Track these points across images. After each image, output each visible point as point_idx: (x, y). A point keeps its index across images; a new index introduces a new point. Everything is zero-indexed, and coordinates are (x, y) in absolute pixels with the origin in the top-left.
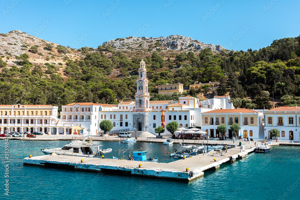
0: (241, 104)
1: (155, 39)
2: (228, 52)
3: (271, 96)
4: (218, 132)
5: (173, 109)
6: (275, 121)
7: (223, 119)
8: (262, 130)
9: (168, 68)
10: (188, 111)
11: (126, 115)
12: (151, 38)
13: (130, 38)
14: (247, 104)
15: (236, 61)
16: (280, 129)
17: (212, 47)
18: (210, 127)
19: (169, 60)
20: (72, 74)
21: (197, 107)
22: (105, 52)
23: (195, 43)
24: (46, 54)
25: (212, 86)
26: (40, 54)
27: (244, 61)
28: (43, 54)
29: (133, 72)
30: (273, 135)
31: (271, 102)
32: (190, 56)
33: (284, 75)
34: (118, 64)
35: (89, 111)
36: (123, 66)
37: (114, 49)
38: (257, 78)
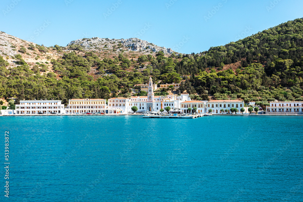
0: (194, 97)
1: (117, 40)
2: (176, 54)
3: (209, 93)
4: (187, 111)
5: (166, 101)
6: (211, 106)
7: (190, 105)
8: (206, 109)
9: (134, 68)
10: (174, 102)
11: (143, 104)
12: (113, 39)
13: (95, 39)
15: (185, 65)
16: (212, 109)
17: (164, 50)
18: (184, 109)
19: (132, 60)
20: (60, 72)
21: (176, 100)
22: (77, 52)
23: (150, 45)
24: (32, 54)
25: (175, 86)
26: (28, 54)
27: (190, 66)
28: (30, 54)
29: (107, 70)
30: (210, 111)
31: (209, 97)
32: (149, 57)
33: (216, 81)
34: (93, 63)
35: (124, 102)
36: (96, 65)
37: (84, 49)
38: (201, 83)
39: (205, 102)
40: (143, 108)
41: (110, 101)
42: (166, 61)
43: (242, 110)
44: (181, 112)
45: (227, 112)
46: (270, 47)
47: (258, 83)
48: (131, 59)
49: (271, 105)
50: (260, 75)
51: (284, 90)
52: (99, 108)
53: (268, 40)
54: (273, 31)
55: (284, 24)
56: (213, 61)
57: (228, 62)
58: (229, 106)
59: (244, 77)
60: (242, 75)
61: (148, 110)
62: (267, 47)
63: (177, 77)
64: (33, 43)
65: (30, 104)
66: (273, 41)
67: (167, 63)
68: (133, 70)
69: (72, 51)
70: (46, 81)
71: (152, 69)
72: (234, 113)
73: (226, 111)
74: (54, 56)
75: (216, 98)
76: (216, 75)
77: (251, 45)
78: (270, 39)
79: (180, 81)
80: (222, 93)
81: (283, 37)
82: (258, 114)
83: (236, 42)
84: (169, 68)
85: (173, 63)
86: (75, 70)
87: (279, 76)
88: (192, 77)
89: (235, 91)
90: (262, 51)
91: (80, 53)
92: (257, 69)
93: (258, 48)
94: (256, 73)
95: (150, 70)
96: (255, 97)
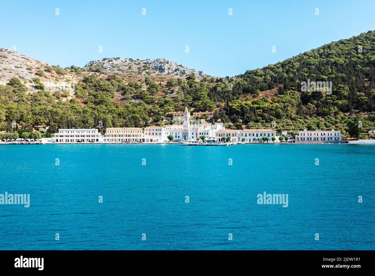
0: (228, 126)
1: (142, 61)
2: (209, 77)
3: (243, 122)
4: (222, 139)
5: (201, 130)
6: (244, 135)
7: (224, 134)
8: (239, 138)
9: (163, 93)
10: (208, 131)
11: (179, 133)
12: (138, 60)
13: (118, 59)
14: (232, 127)
15: (219, 91)
16: (246, 138)
17: (195, 72)
18: (219, 138)
19: (160, 84)
20: (83, 97)
21: (210, 129)
22: (98, 74)
23: (180, 68)
24: (50, 77)
25: (208, 114)
26: (46, 77)
27: (225, 92)
28: (48, 77)
29: (134, 96)
30: (243, 140)
31: (243, 126)
32: (179, 82)
33: (251, 110)
34: (117, 87)
35: (160, 130)
36: (121, 89)
37: (105, 70)
38: (235, 112)
39: (239, 132)
40: (179, 137)
41: (147, 129)
42: (198, 86)
43: (273, 139)
44: (215, 141)
45: (260, 141)
46: (310, 73)
47: (292, 112)
48: (159, 82)
49: (300, 134)
50: (296, 103)
51: (319, 119)
52: (136, 136)
53: (308, 64)
54: (314, 54)
55: (327, 45)
56: (249, 87)
57: (264, 89)
58: (261, 135)
59: (279, 106)
60: (277, 104)
61: (184, 139)
62: (307, 73)
63: (211, 105)
64: (49, 64)
65: (68, 132)
66: (314, 65)
67: (199, 88)
68: (162, 96)
69: (92, 73)
70: (71, 108)
71: (183, 95)
72: (266, 142)
73: (258, 140)
74: (73, 79)
75: (249, 127)
76: (250, 103)
77: (290, 69)
78: (311, 63)
79: (214, 109)
80: (256, 122)
81: (324, 61)
82: (288, 143)
83: (275, 65)
84: (202, 94)
85: (206, 89)
86: (99, 95)
87: (315, 104)
88: (226, 105)
89: (269, 120)
90: (300, 77)
91: (102, 75)
92: (293, 97)
93: (297, 73)
94: (291, 101)
95: (181, 96)
96: (288, 126)
